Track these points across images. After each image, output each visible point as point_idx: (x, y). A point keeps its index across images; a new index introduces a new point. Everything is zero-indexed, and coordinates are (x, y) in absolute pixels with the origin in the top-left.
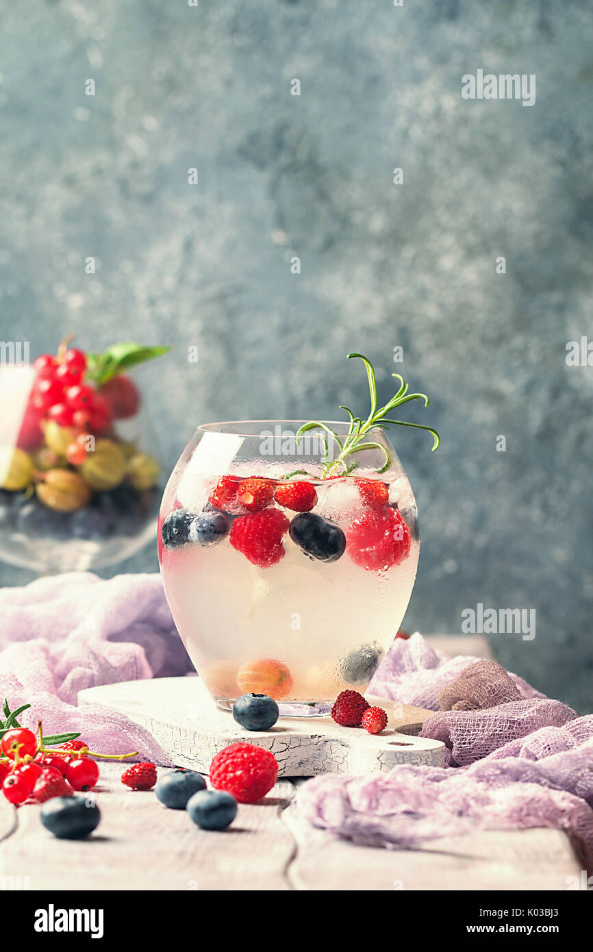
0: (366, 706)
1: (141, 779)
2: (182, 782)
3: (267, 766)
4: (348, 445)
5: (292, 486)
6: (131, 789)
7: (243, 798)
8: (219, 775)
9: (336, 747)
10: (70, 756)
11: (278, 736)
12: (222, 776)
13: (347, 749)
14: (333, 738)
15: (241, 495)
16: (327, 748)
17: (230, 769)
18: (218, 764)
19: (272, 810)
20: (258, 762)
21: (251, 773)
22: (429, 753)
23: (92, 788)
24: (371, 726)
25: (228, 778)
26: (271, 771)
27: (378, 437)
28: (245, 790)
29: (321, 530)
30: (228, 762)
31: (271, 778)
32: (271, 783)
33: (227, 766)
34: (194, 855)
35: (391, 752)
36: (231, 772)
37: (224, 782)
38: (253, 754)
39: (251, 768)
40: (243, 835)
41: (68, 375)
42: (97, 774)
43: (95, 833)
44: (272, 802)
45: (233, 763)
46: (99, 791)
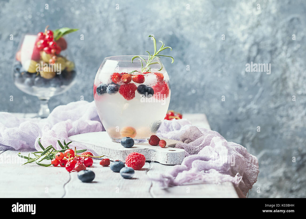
0: (159, 140)
1: (106, 163)
2: (118, 164)
3: (142, 159)
4: (148, 63)
5: (137, 76)
6: (102, 166)
7: (135, 169)
8: (128, 162)
9: (152, 152)
10: (84, 157)
11: (135, 149)
12: (129, 162)
13: (156, 152)
14: (151, 149)
15: (122, 79)
16: (149, 152)
17: (132, 160)
18: (128, 159)
19: (144, 172)
20: (140, 158)
21: (138, 161)
22: (181, 153)
23: (91, 166)
24: (162, 145)
25: (131, 163)
26: (144, 160)
27: (158, 60)
28: (136, 166)
29: (146, 89)
30: (131, 158)
31: (143, 163)
32: (144, 164)
33: (131, 159)
34: (123, 186)
35: (171, 153)
36: (132, 161)
37: (130, 164)
38: (138, 156)
39: (138, 160)
40: (136, 180)
41: (49, 38)
42: (92, 162)
43: (94, 181)
44: (144, 169)
45: (132, 158)
46: (93, 167)
